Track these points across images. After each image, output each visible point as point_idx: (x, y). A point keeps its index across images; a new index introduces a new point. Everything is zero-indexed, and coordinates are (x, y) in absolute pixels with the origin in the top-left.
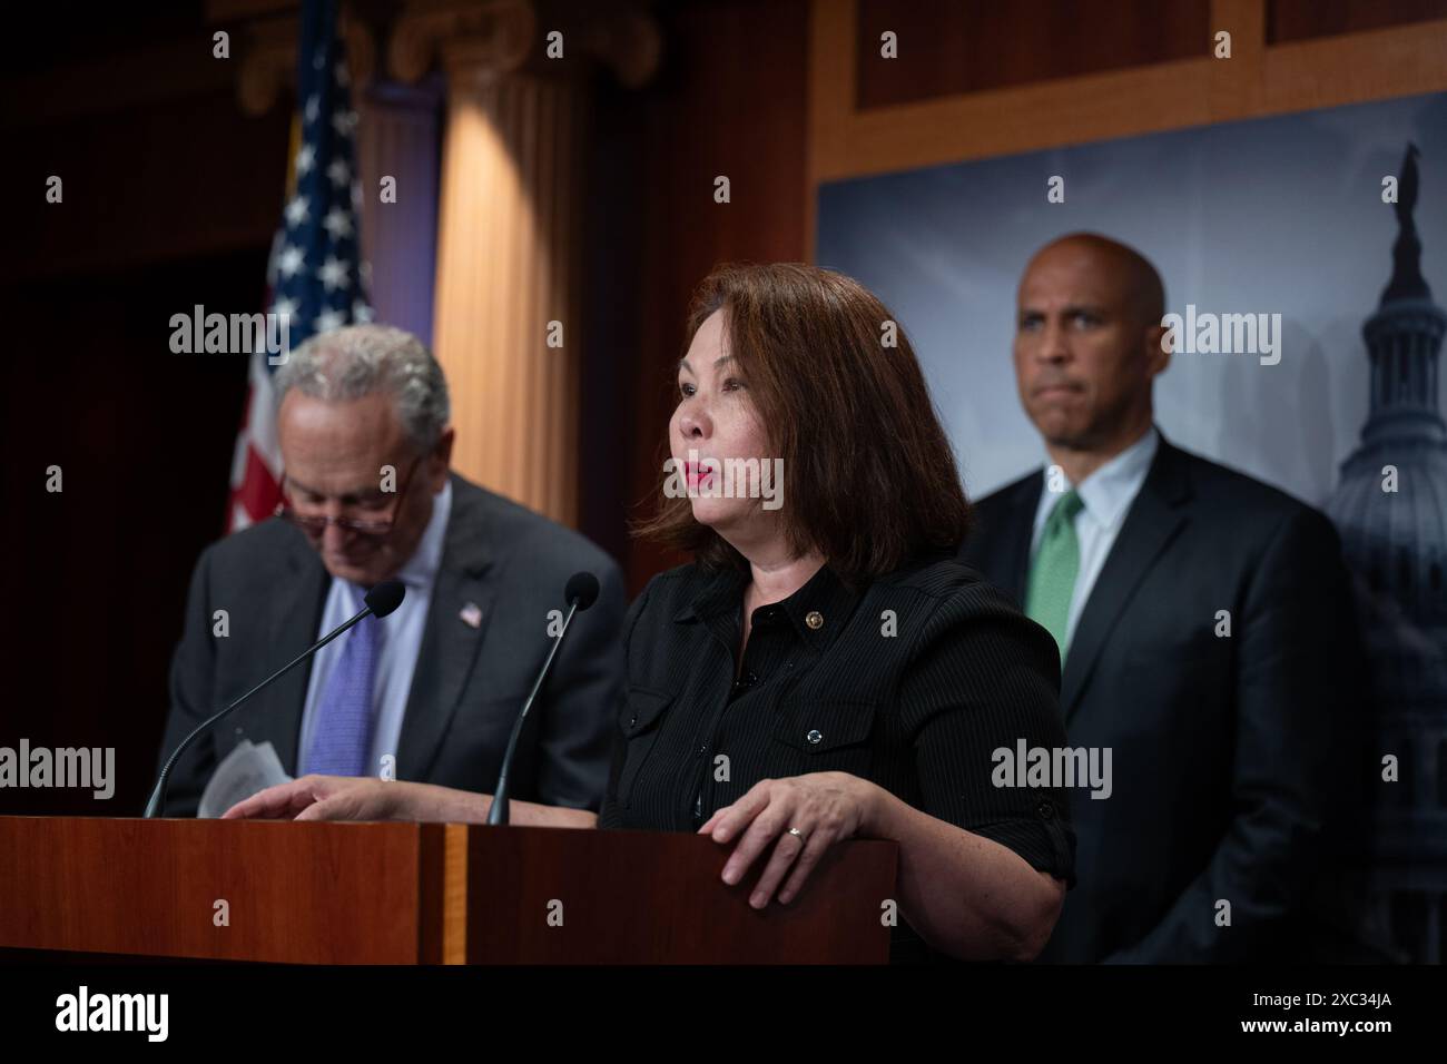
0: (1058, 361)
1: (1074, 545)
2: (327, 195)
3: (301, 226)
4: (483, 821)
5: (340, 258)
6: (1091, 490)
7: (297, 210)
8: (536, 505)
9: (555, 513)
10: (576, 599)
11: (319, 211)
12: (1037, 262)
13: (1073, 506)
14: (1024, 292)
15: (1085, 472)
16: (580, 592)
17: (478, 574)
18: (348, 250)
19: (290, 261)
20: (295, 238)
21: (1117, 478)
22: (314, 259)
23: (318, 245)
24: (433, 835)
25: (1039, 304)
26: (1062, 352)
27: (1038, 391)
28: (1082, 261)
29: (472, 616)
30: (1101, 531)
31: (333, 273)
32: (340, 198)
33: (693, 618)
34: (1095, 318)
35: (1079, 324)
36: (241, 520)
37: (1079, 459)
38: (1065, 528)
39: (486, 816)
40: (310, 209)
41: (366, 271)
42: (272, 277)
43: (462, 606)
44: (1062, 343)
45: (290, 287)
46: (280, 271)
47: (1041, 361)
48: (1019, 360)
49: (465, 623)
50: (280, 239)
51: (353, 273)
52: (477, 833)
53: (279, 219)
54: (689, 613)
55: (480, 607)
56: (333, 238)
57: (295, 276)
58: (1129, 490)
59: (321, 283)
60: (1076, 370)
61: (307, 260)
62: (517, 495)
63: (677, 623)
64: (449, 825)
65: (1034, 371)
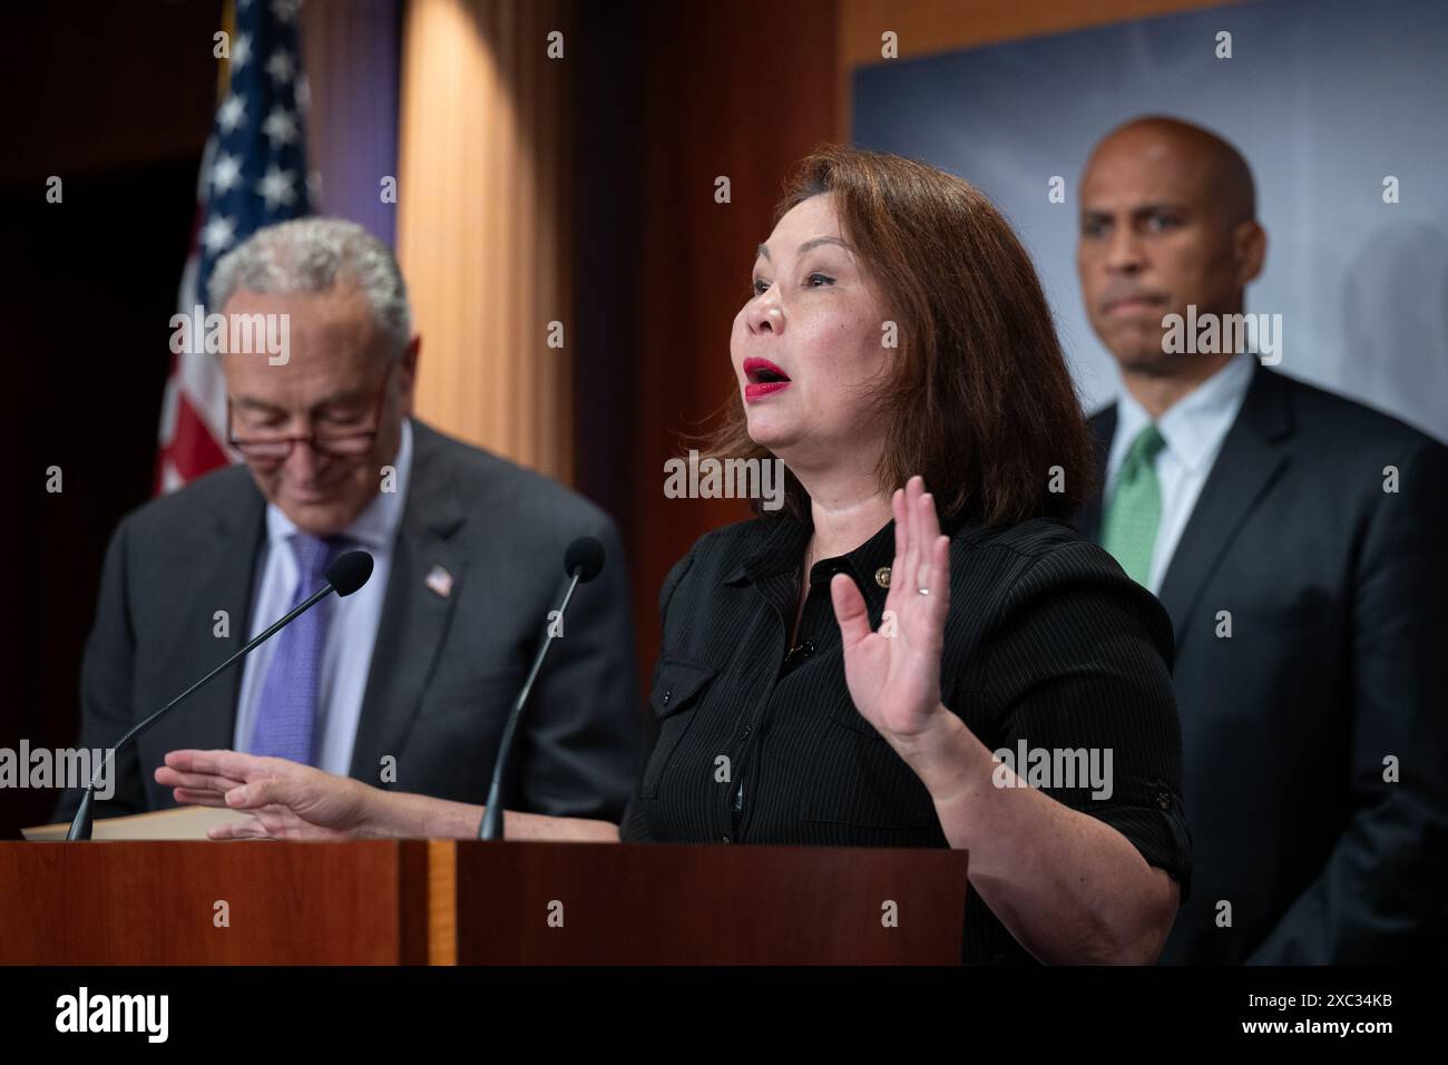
0: (1132, 270)
1: (1155, 492)
2: (266, 94)
3: (236, 131)
4: (473, 835)
5: (283, 167)
6: (1174, 425)
7: (232, 112)
8: (524, 458)
9: (546, 467)
10: (578, 569)
11: (258, 113)
12: (1101, 153)
13: (1154, 445)
14: (1086, 188)
15: (1165, 403)
16: (583, 559)
17: (449, 533)
18: (292, 158)
19: (225, 173)
20: (231, 144)
21: (1206, 409)
22: (253, 170)
23: (257, 153)
24: (414, 854)
25: (1105, 203)
26: (1134, 258)
27: (1108, 307)
28: (1156, 149)
29: (440, 582)
30: (1187, 474)
31: (275, 186)
32: (283, 97)
33: (744, 578)
34: (1172, 219)
35: (1153, 225)
36: (172, 481)
37: (1159, 387)
38: (1144, 472)
39: (476, 830)
40: (247, 109)
41: (316, 183)
42: (203, 192)
43: (428, 571)
44: (1134, 248)
45: (224, 204)
46: (213, 186)
47: (1109, 270)
48: (1084, 270)
49: (432, 591)
50: (211, 148)
51: (299, 186)
52: (468, 851)
53: (209, 122)
54: (739, 575)
55: (450, 571)
56: (275, 145)
57: (230, 191)
58: (1221, 424)
59: (262, 199)
60: (1151, 281)
61: (244, 171)
62: (499, 446)
63: (728, 585)
64: (433, 842)
65: (1103, 284)
